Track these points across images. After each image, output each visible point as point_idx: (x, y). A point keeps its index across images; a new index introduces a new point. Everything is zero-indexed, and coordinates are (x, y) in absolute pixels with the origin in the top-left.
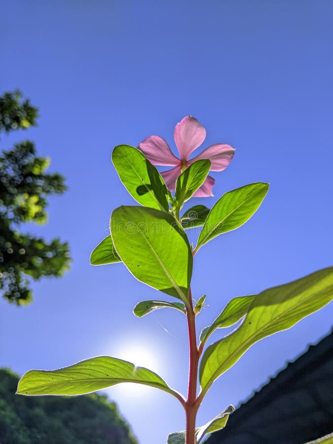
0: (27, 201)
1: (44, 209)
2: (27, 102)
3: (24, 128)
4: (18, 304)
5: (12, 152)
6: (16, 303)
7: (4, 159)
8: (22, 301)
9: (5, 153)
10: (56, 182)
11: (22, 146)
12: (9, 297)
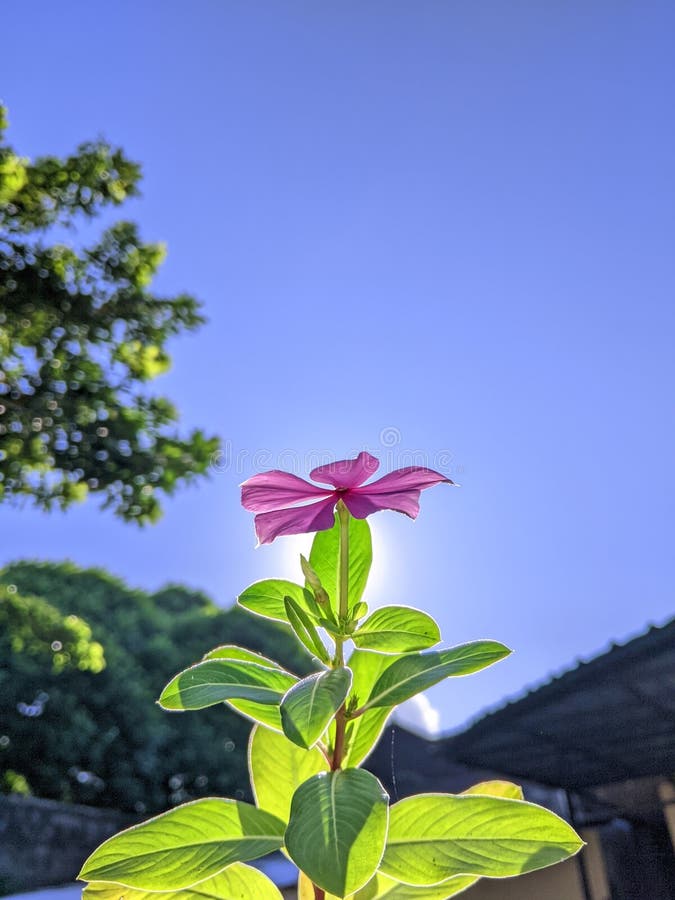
0: (140, 354)
1: (165, 347)
2: (119, 152)
3: (117, 202)
4: (141, 524)
5: (99, 247)
6: (137, 524)
7: (84, 263)
8: (146, 519)
9: (86, 251)
10: (185, 312)
11: (115, 232)
12: (127, 514)
